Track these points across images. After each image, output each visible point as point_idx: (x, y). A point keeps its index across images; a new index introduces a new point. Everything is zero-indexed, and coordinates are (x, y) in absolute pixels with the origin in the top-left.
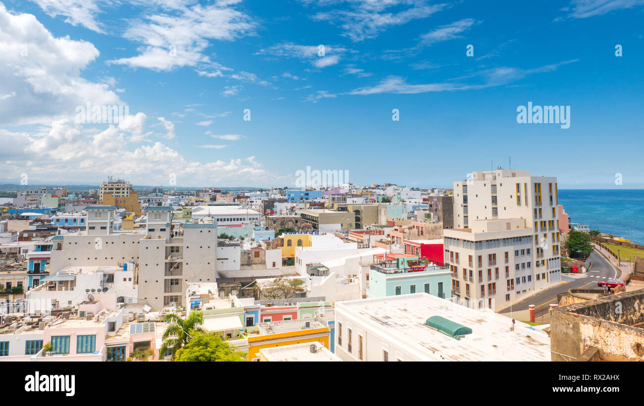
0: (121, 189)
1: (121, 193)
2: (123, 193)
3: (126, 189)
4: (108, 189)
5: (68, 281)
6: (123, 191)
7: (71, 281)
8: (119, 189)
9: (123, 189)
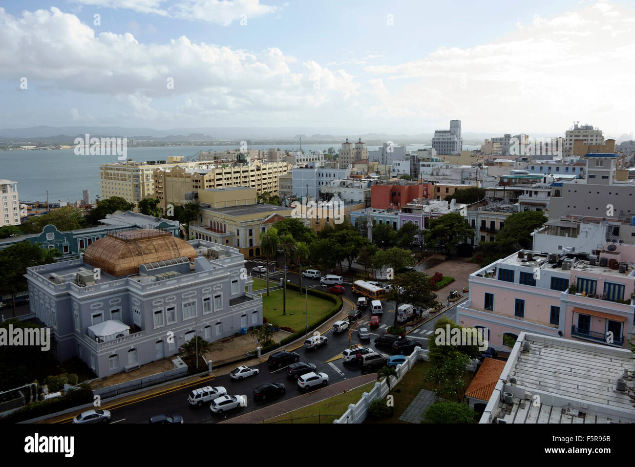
0: (590, 136)
1: (589, 140)
2: (592, 140)
3: (595, 136)
4: (573, 136)
5: (570, 228)
6: (592, 138)
7: (573, 228)
8: (587, 136)
9: (592, 136)
